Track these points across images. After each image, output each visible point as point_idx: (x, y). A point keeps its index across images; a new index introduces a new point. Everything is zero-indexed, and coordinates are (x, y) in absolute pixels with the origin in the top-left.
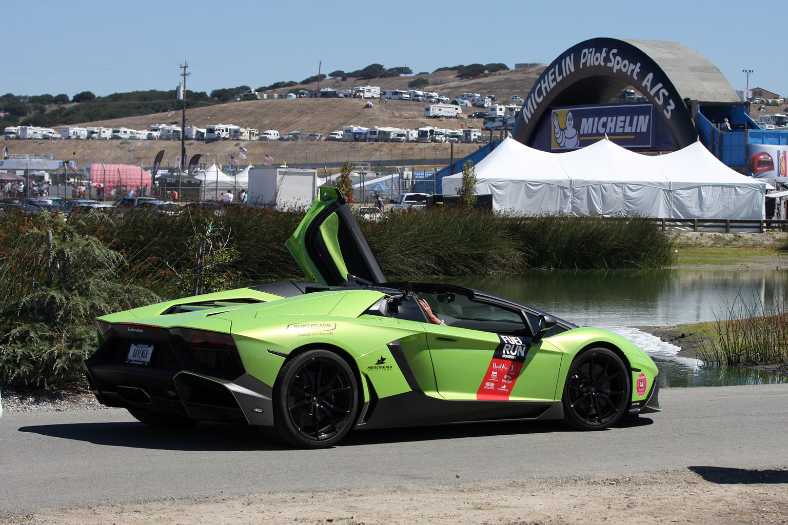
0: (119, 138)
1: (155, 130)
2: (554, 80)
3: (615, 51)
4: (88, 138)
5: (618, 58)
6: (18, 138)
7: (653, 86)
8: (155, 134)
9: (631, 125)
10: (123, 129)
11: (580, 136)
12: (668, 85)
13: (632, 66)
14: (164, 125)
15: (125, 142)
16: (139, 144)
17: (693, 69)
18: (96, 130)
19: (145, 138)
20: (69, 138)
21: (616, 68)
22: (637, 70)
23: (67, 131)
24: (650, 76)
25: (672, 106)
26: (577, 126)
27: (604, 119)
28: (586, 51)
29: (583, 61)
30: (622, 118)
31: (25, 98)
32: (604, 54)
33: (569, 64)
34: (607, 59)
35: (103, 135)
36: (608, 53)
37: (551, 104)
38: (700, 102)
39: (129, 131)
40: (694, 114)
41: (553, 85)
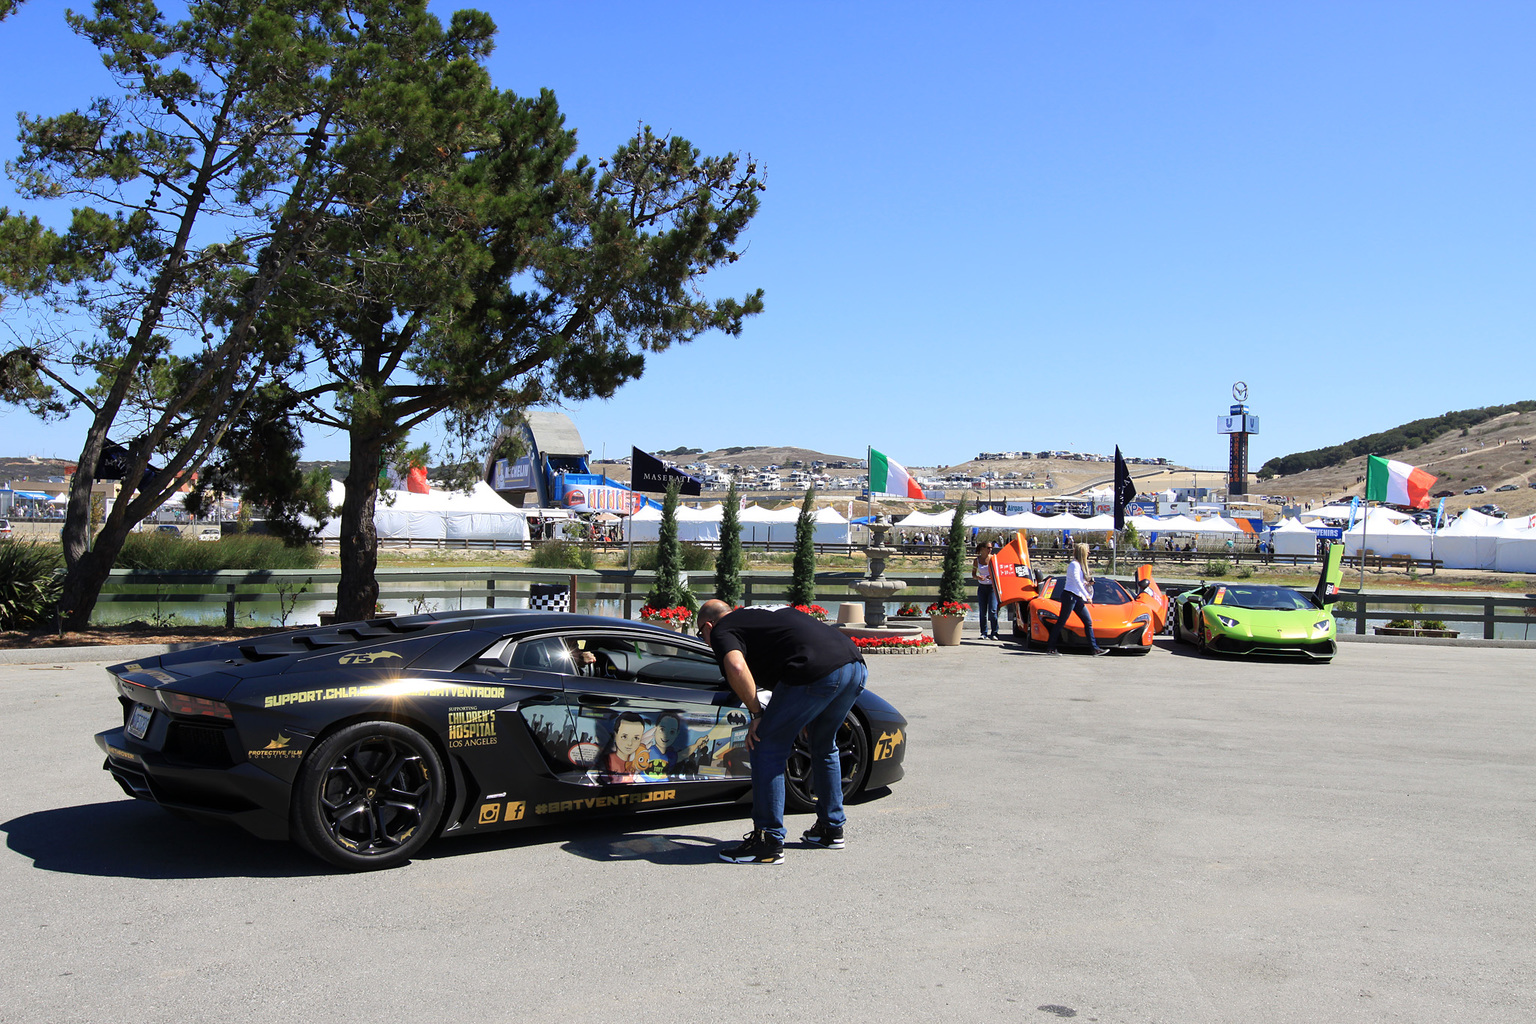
7: (528, 444)
11: (506, 479)
12: (534, 444)
25: (535, 458)
38: (548, 455)
40: (544, 464)
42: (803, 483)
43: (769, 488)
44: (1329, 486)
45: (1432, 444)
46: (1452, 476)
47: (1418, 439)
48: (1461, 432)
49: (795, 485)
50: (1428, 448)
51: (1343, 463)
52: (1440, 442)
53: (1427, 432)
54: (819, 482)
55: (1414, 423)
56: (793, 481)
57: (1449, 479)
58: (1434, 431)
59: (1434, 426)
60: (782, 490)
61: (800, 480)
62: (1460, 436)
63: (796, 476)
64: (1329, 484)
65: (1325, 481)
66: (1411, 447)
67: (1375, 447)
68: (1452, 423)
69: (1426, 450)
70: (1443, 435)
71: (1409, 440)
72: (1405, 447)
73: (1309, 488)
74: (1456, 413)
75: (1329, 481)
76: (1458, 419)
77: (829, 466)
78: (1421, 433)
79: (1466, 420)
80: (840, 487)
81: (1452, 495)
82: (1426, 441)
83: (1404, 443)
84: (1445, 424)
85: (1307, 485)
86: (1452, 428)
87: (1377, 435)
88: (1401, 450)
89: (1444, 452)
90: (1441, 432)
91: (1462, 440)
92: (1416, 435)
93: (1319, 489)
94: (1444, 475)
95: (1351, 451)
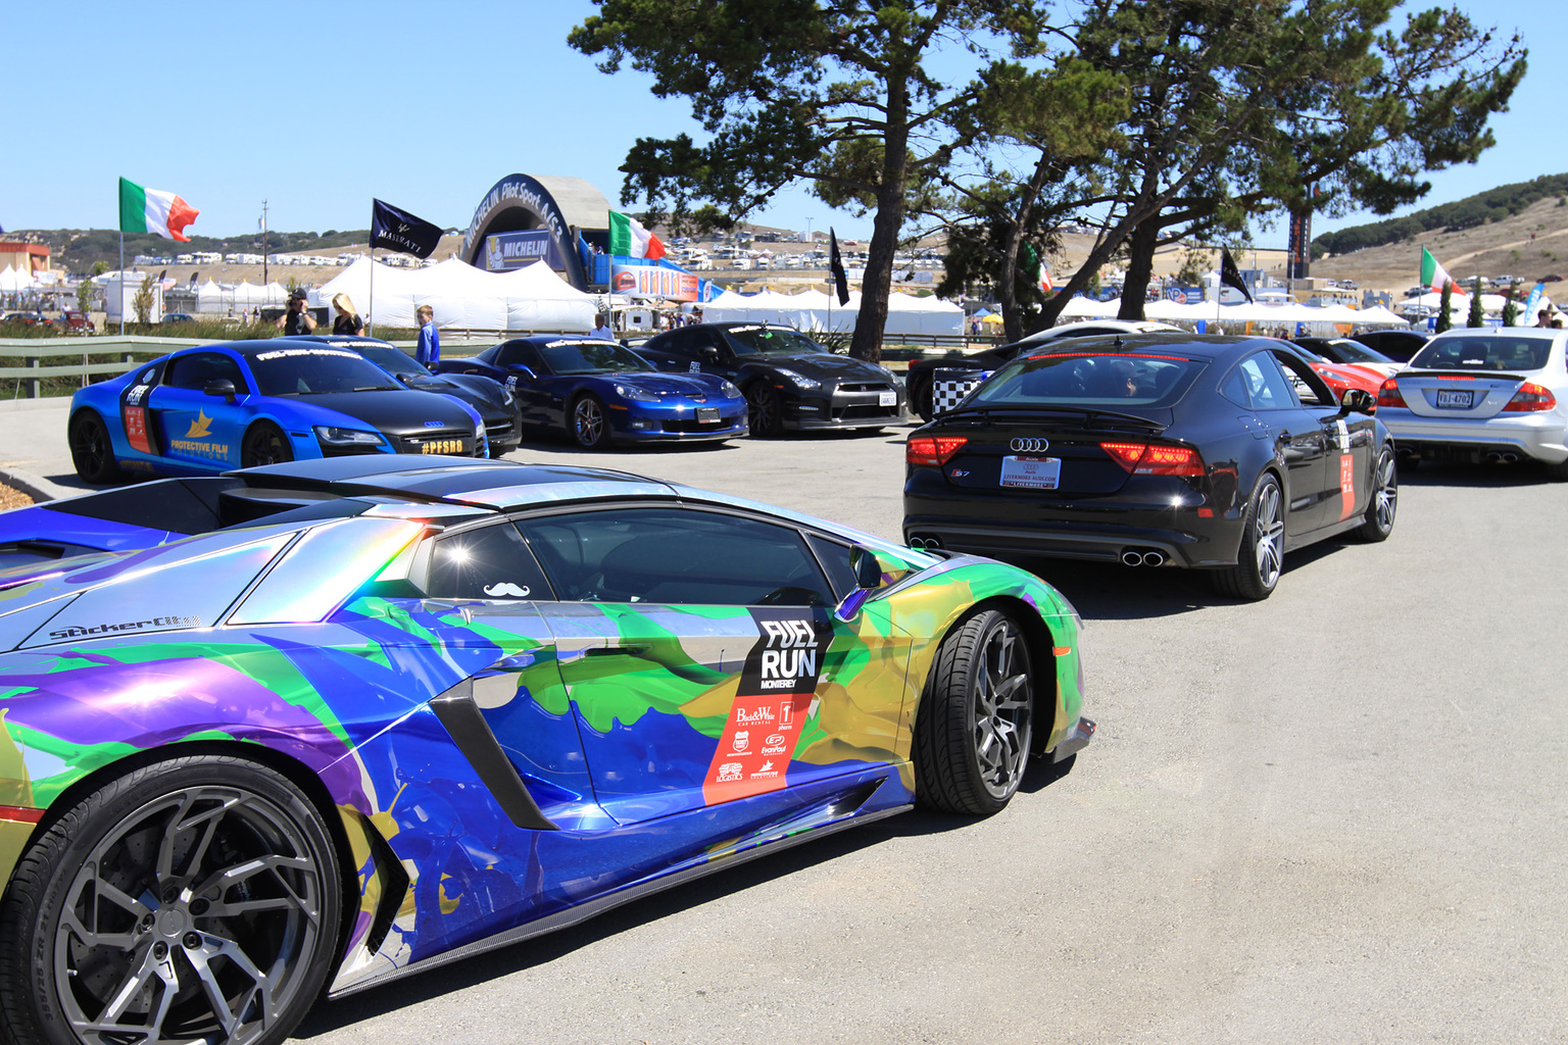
0: (314, 264)
1: (343, 258)
2: (486, 211)
3: (524, 185)
4: (292, 264)
5: (526, 191)
6: (237, 263)
7: (548, 214)
8: (341, 261)
9: (536, 248)
10: (318, 257)
11: (505, 258)
12: (559, 215)
13: (535, 198)
14: (350, 255)
15: (319, 267)
16: (329, 269)
17: (584, 200)
18: (296, 257)
19: (334, 264)
20: (276, 264)
21: (525, 199)
22: (538, 201)
23: (275, 258)
24: (547, 205)
25: (560, 233)
26: (502, 250)
27: (519, 244)
28: (505, 185)
29: (504, 194)
30: (530, 243)
31: (285, 234)
32: (517, 188)
33: (495, 195)
34: (519, 193)
35: (303, 262)
36: (519, 186)
37: (485, 231)
38: (582, 229)
39: (323, 258)
40: (576, 239)
41: (486, 214)
42: (741, 261)
43: (698, 267)
44: (1407, 269)
45: (1522, 216)
46: (1558, 257)
47: (1504, 210)
48: (1557, 201)
49: (731, 264)
50: (1519, 221)
51: (1412, 240)
52: (1530, 214)
53: (1514, 201)
54: (762, 260)
55: (1498, 189)
56: (726, 258)
57: (1554, 260)
58: (1523, 199)
59: (1521, 195)
60: (714, 269)
61: (734, 258)
62: (1557, 206)
63: (728, 252)
64: (1406, 265)
65: (1399, 262)
66: (1495, 220)
67: (1451, 220)
68: (1544, 190)
69: (1517, 224)
70: (1534, 205)
71: (1491, 211)
72: (1487, 220)
73: (1382, 271)
74: (1549, 177)
75: (1405, 262)
76: (1552, 184)
77: (758, 239)
78: (1506, 201)
79: (1562, 186)
80: (788, 267)
81: (1559, 279)
82: (1513, 212)
83: (1487, 214)
84: (1535, 191)
85: (1379, 266)
86: (1545, 195)
87: (1451, 204)
88: (1481, 223)
89: (1541, 227)
90: (1531, 201)
91: (1560, 211)
92: (1500, 205)
93: (1395, 272)
94: (1548, 255)
95: (1420, 225)
